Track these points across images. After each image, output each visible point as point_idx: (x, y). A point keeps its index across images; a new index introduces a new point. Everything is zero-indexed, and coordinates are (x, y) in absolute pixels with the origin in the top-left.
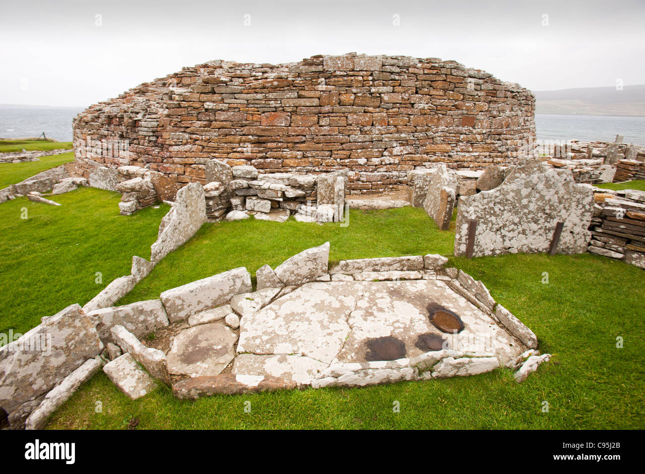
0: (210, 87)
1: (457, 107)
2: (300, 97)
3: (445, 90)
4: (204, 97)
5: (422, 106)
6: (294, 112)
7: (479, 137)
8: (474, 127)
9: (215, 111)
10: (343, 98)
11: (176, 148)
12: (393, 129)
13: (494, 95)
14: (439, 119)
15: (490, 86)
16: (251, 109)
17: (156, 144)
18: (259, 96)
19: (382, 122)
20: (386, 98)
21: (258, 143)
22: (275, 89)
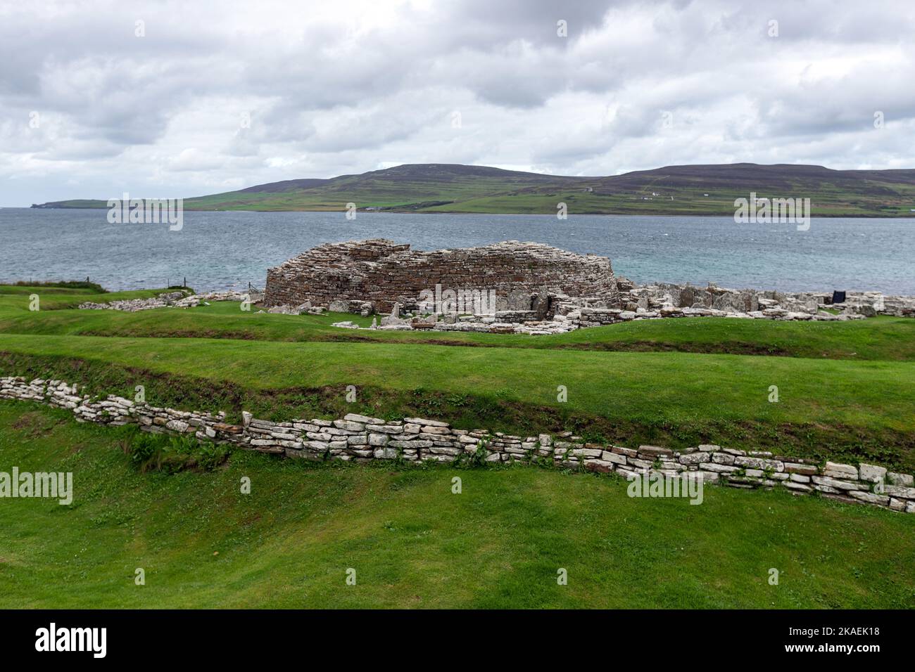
0: (392, 265)
1: (510, 273)
2: (432, 271)
3: (502, 265)
4: (388, 270)
5: (490, 273)
6: (429, 278)
7: (525, 287)
8: (522, 282)
9: (393, 276)
10: (451, 271)
11: (372, 293)
12: (475, 284)
13: (536, 265)
14: (499, 279)
15: (531, 261)
16: (411, 276)
17: (360, 291)
18: (414, 270)
19: (470, 281)
20: (471, 270)
21: (413, 291)
22: (421, 268)
